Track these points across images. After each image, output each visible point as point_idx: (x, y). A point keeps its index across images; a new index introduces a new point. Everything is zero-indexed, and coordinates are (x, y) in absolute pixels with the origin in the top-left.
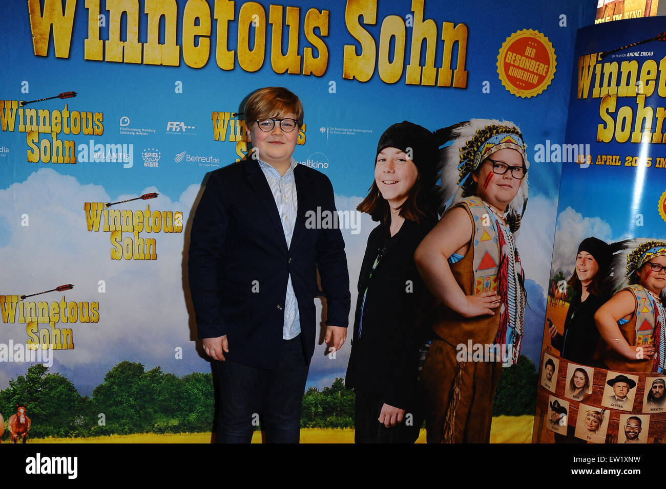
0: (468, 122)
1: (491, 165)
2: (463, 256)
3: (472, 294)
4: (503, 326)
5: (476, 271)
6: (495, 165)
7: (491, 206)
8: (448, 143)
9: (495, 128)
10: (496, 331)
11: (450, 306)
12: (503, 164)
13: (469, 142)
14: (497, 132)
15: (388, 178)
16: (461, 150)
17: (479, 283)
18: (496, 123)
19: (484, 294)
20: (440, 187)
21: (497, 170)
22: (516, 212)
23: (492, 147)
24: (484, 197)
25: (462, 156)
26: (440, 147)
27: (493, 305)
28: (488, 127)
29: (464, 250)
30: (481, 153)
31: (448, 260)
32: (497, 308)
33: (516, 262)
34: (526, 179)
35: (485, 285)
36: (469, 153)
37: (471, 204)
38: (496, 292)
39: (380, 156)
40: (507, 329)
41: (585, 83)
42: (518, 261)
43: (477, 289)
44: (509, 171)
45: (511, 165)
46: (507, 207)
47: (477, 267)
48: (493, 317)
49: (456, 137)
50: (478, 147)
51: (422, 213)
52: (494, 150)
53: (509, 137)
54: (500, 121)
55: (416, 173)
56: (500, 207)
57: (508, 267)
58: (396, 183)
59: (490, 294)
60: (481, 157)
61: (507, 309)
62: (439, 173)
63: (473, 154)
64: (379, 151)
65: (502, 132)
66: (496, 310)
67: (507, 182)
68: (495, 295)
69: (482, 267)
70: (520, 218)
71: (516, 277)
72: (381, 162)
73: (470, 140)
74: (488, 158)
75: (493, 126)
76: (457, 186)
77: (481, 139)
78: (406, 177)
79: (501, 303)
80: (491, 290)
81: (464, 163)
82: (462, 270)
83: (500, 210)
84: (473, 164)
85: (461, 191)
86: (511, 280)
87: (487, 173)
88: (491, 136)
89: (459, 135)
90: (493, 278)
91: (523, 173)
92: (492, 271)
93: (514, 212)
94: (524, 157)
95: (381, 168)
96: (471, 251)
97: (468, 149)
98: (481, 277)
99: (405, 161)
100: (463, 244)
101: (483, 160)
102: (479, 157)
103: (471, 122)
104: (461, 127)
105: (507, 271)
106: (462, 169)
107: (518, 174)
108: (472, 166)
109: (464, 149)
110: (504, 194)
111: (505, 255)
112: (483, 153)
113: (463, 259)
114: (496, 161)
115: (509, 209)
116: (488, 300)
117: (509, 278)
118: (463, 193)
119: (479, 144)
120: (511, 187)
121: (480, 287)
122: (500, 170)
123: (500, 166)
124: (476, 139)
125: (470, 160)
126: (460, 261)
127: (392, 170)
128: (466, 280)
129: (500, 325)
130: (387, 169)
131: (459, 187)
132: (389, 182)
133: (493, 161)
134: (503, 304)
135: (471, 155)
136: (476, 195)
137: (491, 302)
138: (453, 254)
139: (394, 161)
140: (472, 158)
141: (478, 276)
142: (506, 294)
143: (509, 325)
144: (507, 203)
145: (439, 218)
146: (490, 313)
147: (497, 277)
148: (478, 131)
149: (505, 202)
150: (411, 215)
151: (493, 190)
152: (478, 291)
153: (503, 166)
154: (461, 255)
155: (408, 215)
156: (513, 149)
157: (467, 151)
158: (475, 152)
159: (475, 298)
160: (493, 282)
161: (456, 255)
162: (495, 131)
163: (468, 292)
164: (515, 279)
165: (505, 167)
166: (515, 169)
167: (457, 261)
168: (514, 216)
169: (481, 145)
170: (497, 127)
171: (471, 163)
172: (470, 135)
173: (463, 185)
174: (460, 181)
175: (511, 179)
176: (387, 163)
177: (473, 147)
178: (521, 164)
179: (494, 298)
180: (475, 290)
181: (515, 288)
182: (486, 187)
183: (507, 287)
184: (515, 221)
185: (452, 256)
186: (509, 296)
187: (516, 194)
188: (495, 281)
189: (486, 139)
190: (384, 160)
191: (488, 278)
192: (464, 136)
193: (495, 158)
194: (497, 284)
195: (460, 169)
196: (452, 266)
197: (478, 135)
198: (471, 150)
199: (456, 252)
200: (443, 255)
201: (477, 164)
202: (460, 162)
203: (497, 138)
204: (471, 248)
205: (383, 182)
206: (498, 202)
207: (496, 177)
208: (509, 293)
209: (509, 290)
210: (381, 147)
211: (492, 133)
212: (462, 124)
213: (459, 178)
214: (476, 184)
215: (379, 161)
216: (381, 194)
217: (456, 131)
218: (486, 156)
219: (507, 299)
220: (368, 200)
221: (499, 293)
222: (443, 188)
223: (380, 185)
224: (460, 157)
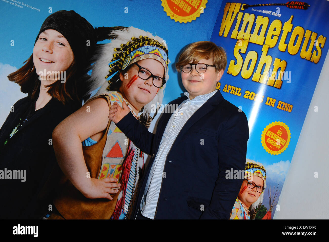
0: (127, 28)
1: (137, 70)
2: (96, 142)
3: (96, 177)
4: (118, 211)
5: (105, 158)
6: (141, 70)
7: (129, 104)
8: (105, 41)
9: (148, 39)
10: (111, 215)
11: (74, 185)
12: (148, 72)
13: (124, 45)
14: (149, 44)
15: (46, 57)
16: (115, 50)
17: (105, 169)
18: (150, 35)
19: (107, 180)
20: (89, 77)
21: (141, 75)
22: (149, 114)
23: (142, 55)
24: (125, 95)
25: (115, 56)
26: (98, 43)
27: (113, 191)
28: (143, 37)
29: (99, 136)
30: (131, 57)
31: (82, 143)
32: (116, 194)
33: (140, 156)
34: (163, 89)
35: (110, 172)
36: (121, 54)
37: (113, 98)
38: (118, 180)
39: (42, 35)
40: (120, 214)
41: (227, 24)
42: (142, 157)
43: (102, 174)
44: (151, 79)
45: (154, 74)
46: (143, 108)
47: (106, 154)
48: (110, 202)
49: (114, 37)
50: (130, 52)
51: (69, 96)
52: (142, 57)
53: (158, 50)
54: (153, 35)
55: (72, 59)
56: (136, 107)
57: (132, 160)
58: (51, 63)
59: (112, 180)
60: (131, 60)
61: (124, 197)
62: (92, 65)
63: (124, 56)
64: (42, 30)
65: (153, 44)
66: (114, 195)
67: (147, 87)
68: (116, 182)
69: (111, 155)
70: (151, 120)
71: (138, 170)
72: (42, 41)
73: (125, 43)
74: (136, 63)
75: (147, 37)
76: (105, 80)
77: (134, 46)
78: (62, 61)
79: (120, 190)
80: (114, 177)
81: (115, 62)
82: (93, 154)
83: (136, 109)
84: (123, 65)
85: (107, 85)
86: (132, 171)
87: (133, 76)
88: (143, 45)
89: (116, 37)
90: (118, 166)
91: (162, 83)
92: (119, 161)
93: (147, 114)
94: (165, 71)
95: (40, 46)
96: (104, 139)
97: (121, 51)
98: (108, 163)
99: (64, 46)
100: (98, 131)
101: (131, 63)
102: (128, 60)
103: (129, 29)
104: (119, 31)
105: (131, 163)
106: (112, 66)
107: (158, 83)
108: (121, 66)
109: (118, 49)
110: (142, 97)
111: (132, 148)
112: (133, 57)
113: (95, 144)
114: (142, 68)
115: (144, 110)
116: (110, 185)
117: (131, 170)
118: (109, 87)
119: (132, 49)
120: (150, 92)
121: (105, 173)
122: (144, 76)
123: (145, 73)
124: (130, 45)
125: (121, 61)
126: (93, 145)
127: (50, 51)
128: (94, 164)
129: (115, 211)
130: (46, 49)
131: (106, 81)
132: (46, 61)
133: (140, 67)
134: (122, 192)
135: (123, 57)
136: (118, 91)
137: (111, 188)
138: (88, 138)
139: (55, 43)
140: (123, 59)
141: (106, 162)
142: (126, 183)
143: (123, 212)
144: (143, 105)
145: (83, 103)
146: (108, 197)
147: (122, 166)
148: (133, 38)
149: (141, 103)
150: (58, 95)
151: (134, 91)
152: (103, 176)
153: (147, 73)
154: (95, 140)
155: (56, 94)
156: (158, 61)
157: (120, 52)
158: (127, 55)
159: (99, 181)
160: (117, 170)
161: (90, 140)
162: (147, 42)
163: (94, 175)
164: (136, 171)
165: (148, 74)
166: (156, 78)
167: (90, 145)
168: (147, 117)
169: (134, 50)
170: (150, 40)
171: (121, 64)
172: (126, 40)
173: (111, 80)
174: (108, 76)
175: (151, 85)
176: (48, 43)
177: (126, 50)
178: (162, 76)
179: (114, 185)
180: (100, 175)
181: (134, 180)
182: (129, 87)
183: (128, 177)
184: (146, 121)
185: (87, 139)
186: (128, 185)
187: (152, 100)
188: (119, 169)
189: (138, 47)
190: (45, 39)
191: (113, 166)
192: (120, 39)
193: (142, 65)
194: (120, 173)
195: (111, 66)
196: (85, 149)
197: (133, 42)
198: (124, 52)
199: (90, 137)
200: (79, 137)
201: (125, 66)
202: (112, 60)
203: (147, 48)
204: (105, 136)
205: (40, 59)
206: (136, 102)
207: (139, 81)
208: (129, 182)
209: (130, 180)
210: (45, 27)
211: (145, 43)
212: (121, 28)
213: (108, 73)
214: (121, 82)
215: (40, 39)
216: (35, 69)
217: (114, 32)
218: (135, 61)
219: (126, 188)
220: (21, 71)
221: (120, 181)
222: (92, 78)
223: (36, 61)
224: (113, 56)
